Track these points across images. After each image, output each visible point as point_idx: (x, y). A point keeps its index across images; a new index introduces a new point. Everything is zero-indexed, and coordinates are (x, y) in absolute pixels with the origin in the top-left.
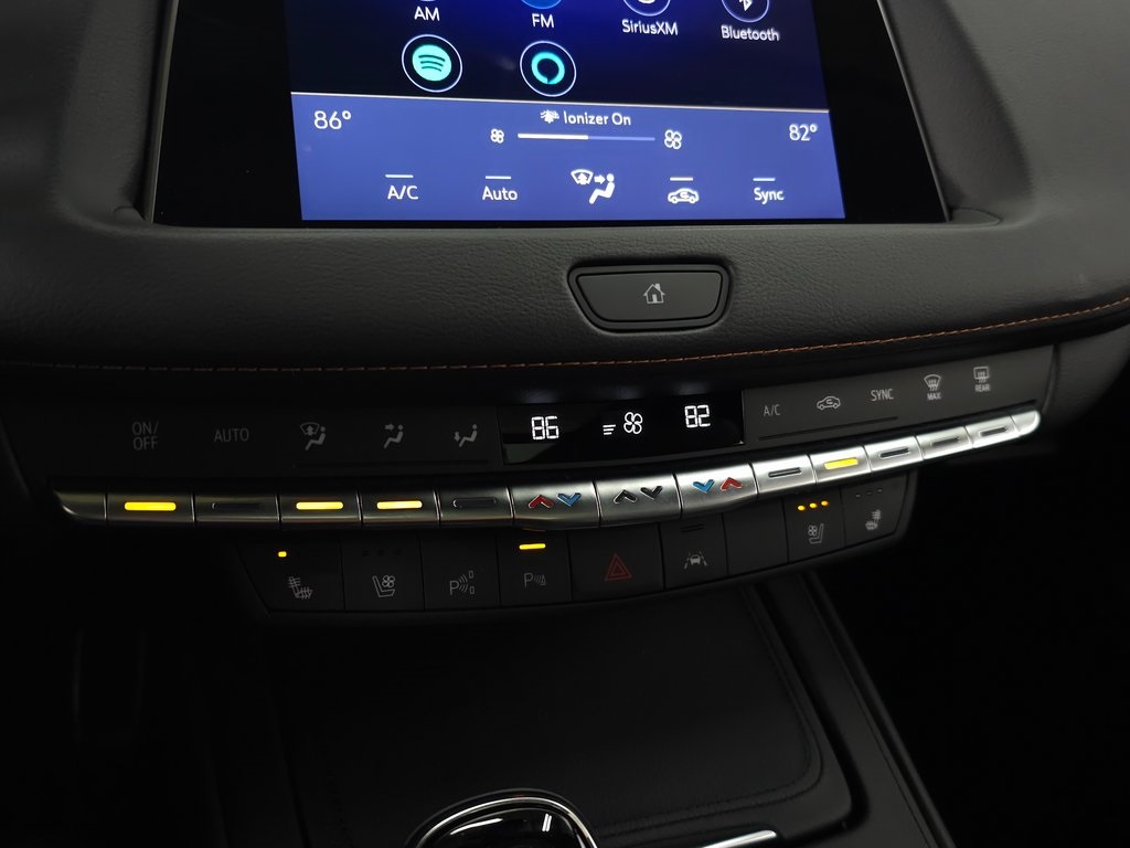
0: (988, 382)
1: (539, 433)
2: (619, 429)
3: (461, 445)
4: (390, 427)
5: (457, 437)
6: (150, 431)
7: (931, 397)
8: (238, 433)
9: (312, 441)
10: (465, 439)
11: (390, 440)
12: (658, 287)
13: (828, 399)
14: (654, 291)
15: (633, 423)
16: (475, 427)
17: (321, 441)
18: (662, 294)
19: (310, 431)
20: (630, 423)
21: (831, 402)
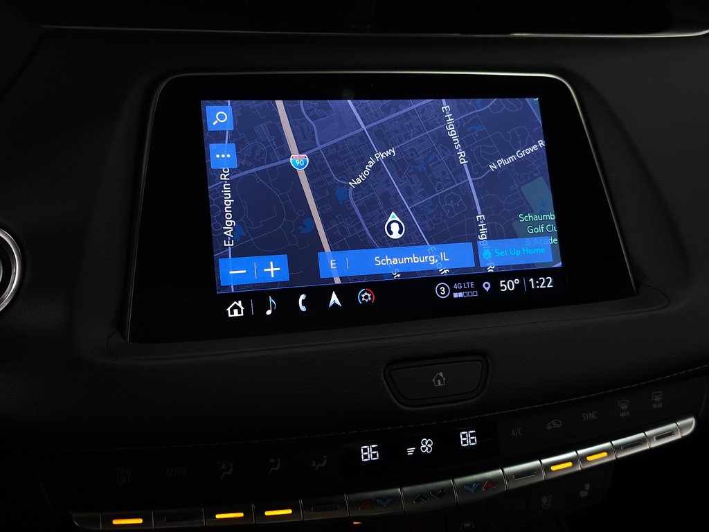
0: (661, 401)
1: (366, 457)
2: (417, 451)
3: (316, 469)
4: (273, 461)
5: (314, 464)
6: (127, 472)
7: (622, 415)
9: (224, 473)
10: (319, 465)
11: (274, 468)
12: (441, 374)
13: (554, 422)
14: (439, 377)
15: (427, 446)
16: (325, 457)
17: (230, 473)
18: (444, 379)
20: (424, 446)
21: (555, 424)
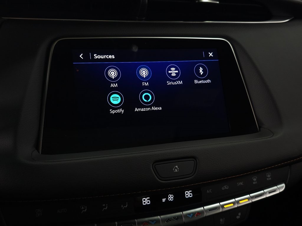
0: (270, 177)
1: (145, 203)
2: (167, 200)
3: (123, 208)
4: (104, 205)
5: (122, 206)
6: (40, 212)
7: (254, 183)
8: (64, 210)
9: (83, 211)
10: (124, 207)
11: (105, 209)
12: (177, 167)
13: (225, 187)
14: (176, 168)
15: (171, 198)
16: (127, 203)
17: (85, 211)
18: (178, 169)
19: (83, 208)
20: (170, 198)
21: (226, 187)
